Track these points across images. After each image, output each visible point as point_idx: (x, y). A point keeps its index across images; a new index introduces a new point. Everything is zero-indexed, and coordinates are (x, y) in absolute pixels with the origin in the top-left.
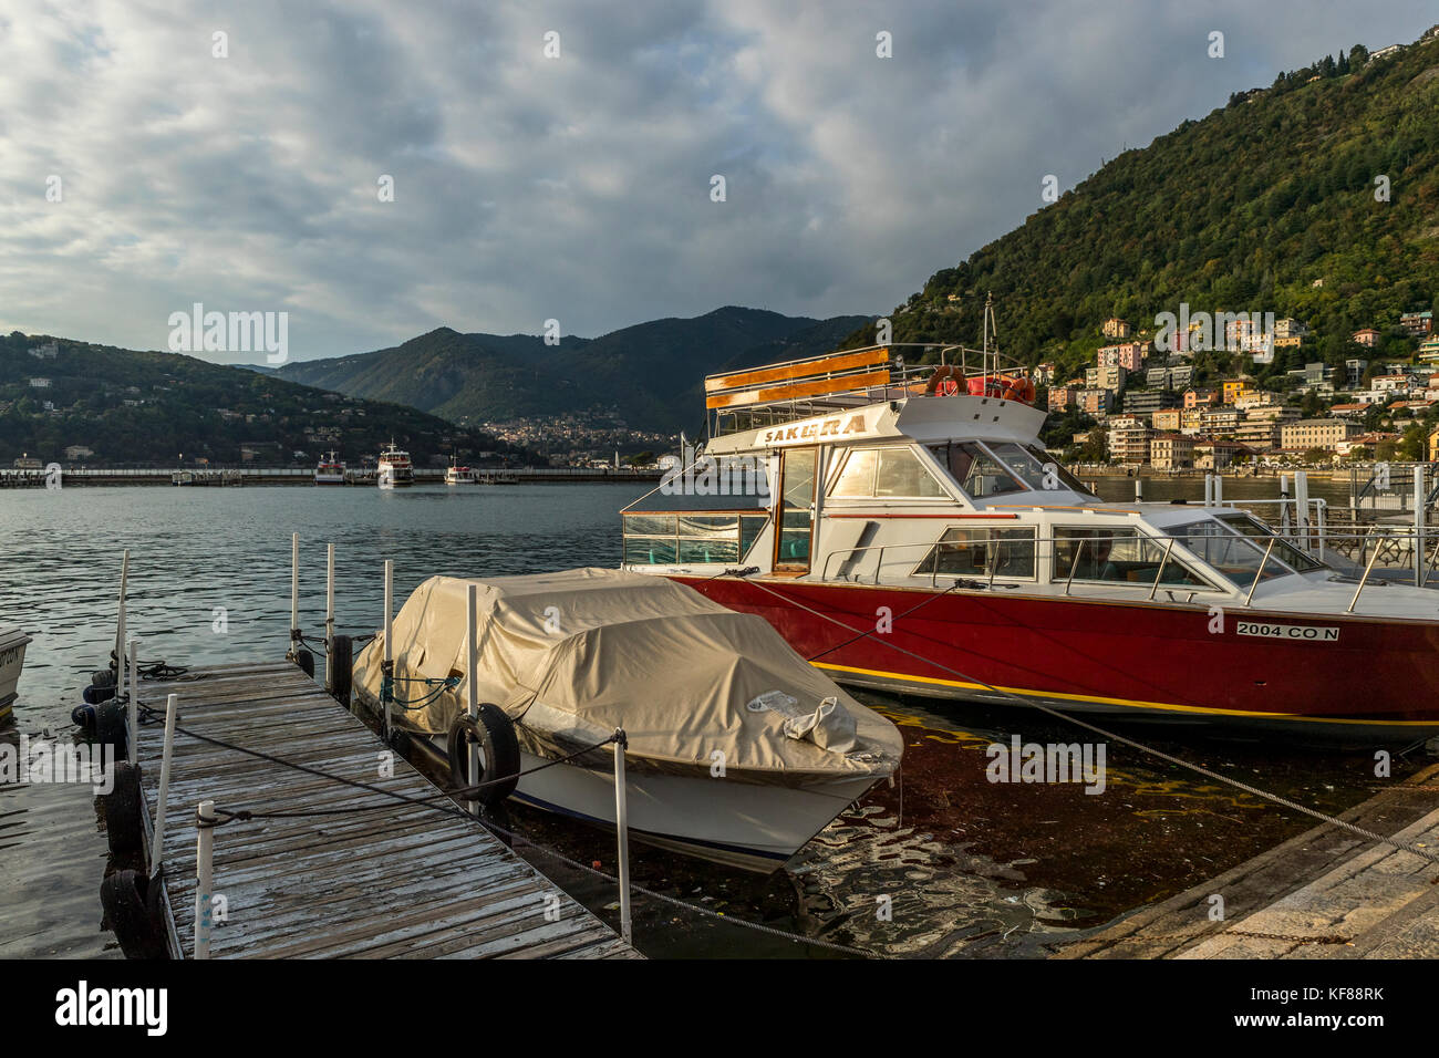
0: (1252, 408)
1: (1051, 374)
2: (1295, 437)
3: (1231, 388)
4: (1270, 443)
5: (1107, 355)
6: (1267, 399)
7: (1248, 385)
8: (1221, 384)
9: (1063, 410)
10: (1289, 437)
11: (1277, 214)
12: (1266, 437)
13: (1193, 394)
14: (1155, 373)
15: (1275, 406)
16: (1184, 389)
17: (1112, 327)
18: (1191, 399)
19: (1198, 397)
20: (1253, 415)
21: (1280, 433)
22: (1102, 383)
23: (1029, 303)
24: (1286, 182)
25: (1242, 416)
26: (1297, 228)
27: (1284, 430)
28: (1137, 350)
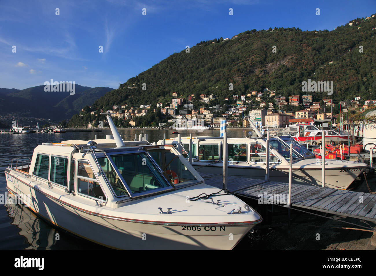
0: (207, 114)
1: (161, 105)
2: (216, 121)
3: (202, 110)
4: (211, 122)
5: (174, 101)
6: (209, 112)
7: (205, 109)
8: (200, 109)
9: (165, 114)
10: (215, 121)
11: (208, 71)
12: (210, 121)
13: (194, 111)
14: (185, 106)
15: (212, 114)
16: (192, 110)
17: (174, 94)
18: (193, 112)
19: (195, 111)
20: (207, 116)
21: (213, 120)
22: (174, 108)
23: (154, 87)
24: (209, 65)
25: (205, 115)
26: (213, 75)
27: (214, 119)
28: (181, 100)
